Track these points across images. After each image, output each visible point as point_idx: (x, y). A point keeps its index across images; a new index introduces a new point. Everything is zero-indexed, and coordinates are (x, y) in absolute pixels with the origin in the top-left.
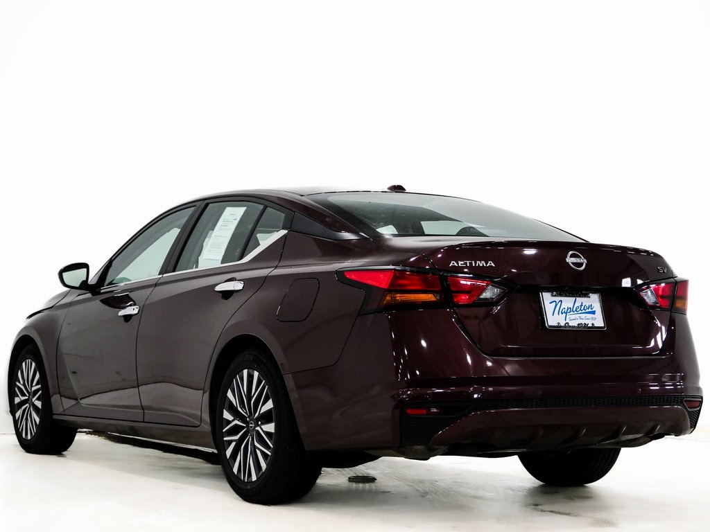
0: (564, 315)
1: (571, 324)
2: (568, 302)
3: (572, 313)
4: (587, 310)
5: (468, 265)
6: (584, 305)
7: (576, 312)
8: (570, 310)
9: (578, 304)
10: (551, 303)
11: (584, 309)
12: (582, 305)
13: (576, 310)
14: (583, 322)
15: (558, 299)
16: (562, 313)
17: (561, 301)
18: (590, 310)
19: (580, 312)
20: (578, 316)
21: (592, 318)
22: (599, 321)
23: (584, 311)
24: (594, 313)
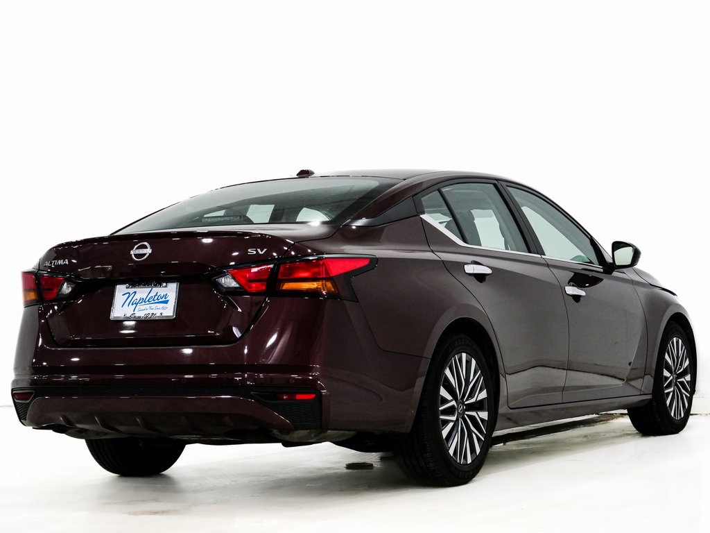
0: (135, 305)
2: (142, 292)
3: (144, 303)
4: (161, 300)
5: (53, 264)
6: (158, 294)
7: (147, 303)
8: (143, 300)
9: (152, 294)
10: (123, 295)
11: (158, 299)
12: (156, 295)
13: (148, 301)
14: (151, 312)
15: (131, 290)
16: (132, 304)
17: (135, 292)
18: (163, 299)
19: (152, 302)
20: (148, 306)
21: (163, 308)
22: (168, 311)
23: (157, 301)
24: (166, 302)
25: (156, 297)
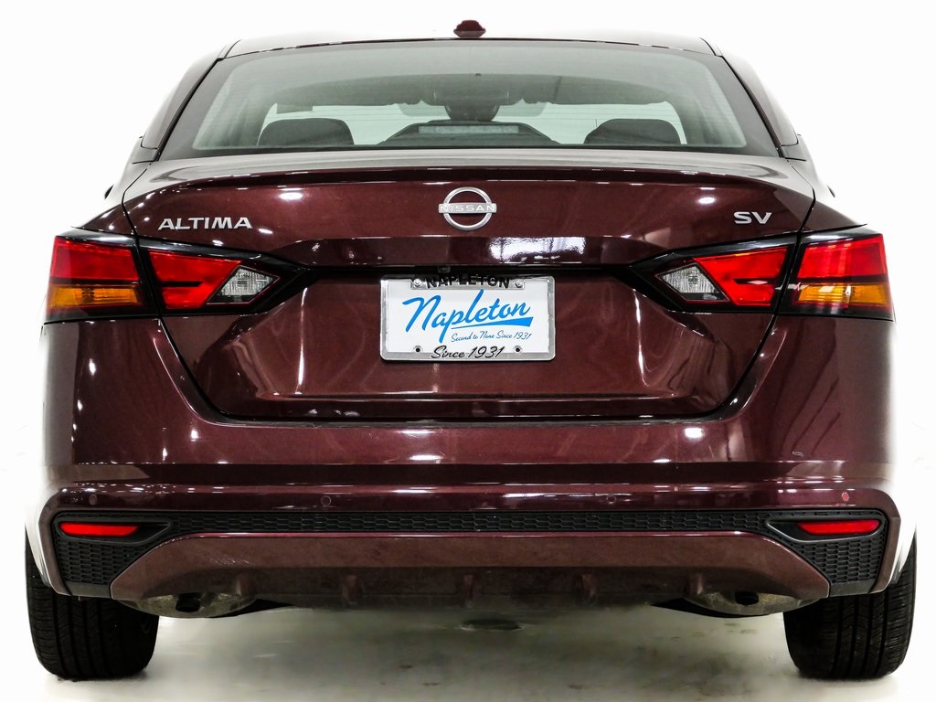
1: (453, 348)
2: (456, 298)
3: (464, 324)
4: (509, 317)
5: (195, 227)
6: (501, 304)
7: (475, 322)
8: (462, 317)
10: (406, 303)
11: (501, 314)
13: (477, 318)
14: (489, 343)
15: (428, 293)
16: (434, 325)
17: (438, 298)
18: (517, 316)
19: (488, 321)
20: (477, 331)
21: (519, 335)
22: (538, 341)
23: (499, 319)
24: (527, 322)
25: (497, 311)
